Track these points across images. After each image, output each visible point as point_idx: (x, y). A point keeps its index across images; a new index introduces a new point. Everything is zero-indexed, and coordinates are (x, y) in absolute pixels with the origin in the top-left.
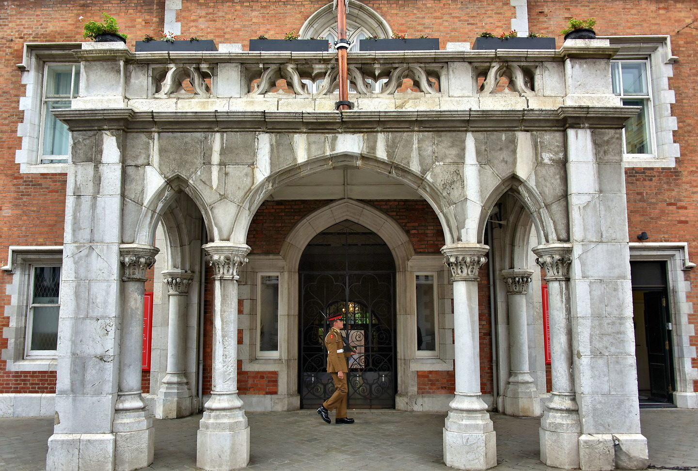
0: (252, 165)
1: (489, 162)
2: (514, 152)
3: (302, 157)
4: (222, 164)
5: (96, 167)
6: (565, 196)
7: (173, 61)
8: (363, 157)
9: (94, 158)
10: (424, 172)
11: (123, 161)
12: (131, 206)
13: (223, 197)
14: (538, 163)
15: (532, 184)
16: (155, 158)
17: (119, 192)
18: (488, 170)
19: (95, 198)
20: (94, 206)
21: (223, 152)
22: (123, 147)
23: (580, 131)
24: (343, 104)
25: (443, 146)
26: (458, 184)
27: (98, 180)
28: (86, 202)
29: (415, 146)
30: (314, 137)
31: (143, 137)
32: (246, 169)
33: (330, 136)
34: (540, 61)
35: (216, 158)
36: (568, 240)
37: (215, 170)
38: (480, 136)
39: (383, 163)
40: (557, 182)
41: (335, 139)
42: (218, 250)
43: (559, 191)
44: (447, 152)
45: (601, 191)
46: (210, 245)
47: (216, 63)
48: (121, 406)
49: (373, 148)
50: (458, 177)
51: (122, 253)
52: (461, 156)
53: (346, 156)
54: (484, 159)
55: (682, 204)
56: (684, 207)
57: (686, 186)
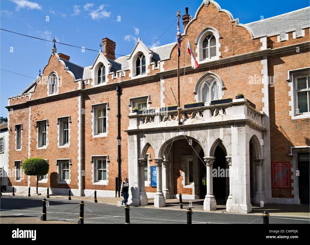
1: (213, 135)
2: (219, 132)
3: (172, 137)
4: (156, 140)
5: (133, 142)
7: (146, 116)
9: (132, 140)
10: (198, 139)
11: (137, 140)
12: (140, 150)
13: (157, 147)
14: (224, 134)
17: (137, 147)
19: (133, 149)
21: (156, 137)
22: (138, 137)
23: (234, 126)
26: (206, 141)
27: (133, 145)
29: (196, 132)
30: (174, 132)
31: (141, 134)
32: (161, 141)
36: (231, 155)
38: (211, 129)
39: (189, 137)
41: (178, 132)
44: (203, 133)
46: (155, 158)
48: (140, 193)
49: (187, 134)
51: (138, 160)
52: (206, 134)
53: (180, 136)
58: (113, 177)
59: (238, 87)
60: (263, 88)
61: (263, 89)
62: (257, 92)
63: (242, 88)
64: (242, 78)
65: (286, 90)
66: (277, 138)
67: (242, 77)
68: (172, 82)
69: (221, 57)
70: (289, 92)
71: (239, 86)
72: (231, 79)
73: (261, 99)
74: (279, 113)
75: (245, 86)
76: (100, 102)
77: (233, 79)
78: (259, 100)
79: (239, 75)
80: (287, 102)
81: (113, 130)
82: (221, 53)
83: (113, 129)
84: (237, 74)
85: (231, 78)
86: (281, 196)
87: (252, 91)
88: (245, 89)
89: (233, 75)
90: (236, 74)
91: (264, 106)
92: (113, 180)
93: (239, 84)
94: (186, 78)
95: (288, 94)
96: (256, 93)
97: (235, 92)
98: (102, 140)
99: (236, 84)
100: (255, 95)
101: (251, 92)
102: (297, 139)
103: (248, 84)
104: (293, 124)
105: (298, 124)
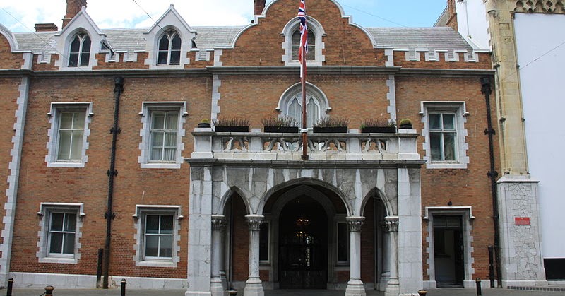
0: (266, 182)
1: (366, 182)
2: (376, 177)
3: (287, 179)
4: (253, 181)
5: (201, 182)
6: (397, 196)
7: (232, 136)
8: (312, 179)
9: (201, 178)
10: (338, 186)
11: (212, 180)
12: (215, 199)
13: (254, 196)
14: (387, 183)
15: (383, 191)
16: (225, 178)
17: (211, 193)
18: (365, 185)
19: (201, 195)
20: (201, 198)
21: (254, 176)
22: (213, 174)
23: (403, 170)
24: (305, 156)
25: (346, 175)
26: (353, 191)
27: (202, 188)
28: (198, 196)
29: (335, 175)
30: (292, 170)
31: (220, 170)
32: (263, 184)
33: (299, 170)
34: (388, 138)
35: (251, 179)
36: (397, 215)
37: (250, 184)
38: (363, 170)
39: (321, 181)
40: (394, 190)
41: (301, 171)
42: (252, 218)
43: (395, 195)
44: (348, 177)
45: (411, 194)
46: (248, 216)
47: (250, 138)
48: (213, 281)
49: (317, 175)
50: (353, 188)
51: (213, 218)
52: (355, 179)
53: (305, 178)
55: (470, 187)
56: (471, 189)
57: (472, 178)
58: (91, 248)
59: (353, 112)
60: (389, 119)
64: (358, 100)
65: (418, 127)
67: (359, 98)
68: (235, 87)
69: (325, 63)
70: (423, 130)
72: (341, 98)
75: (363, 112)
76: (73, 100)
77: (345, 98)
79: (354, 95)
81: (99, 157)
82: (326, 57)
83: (99, 155)
89: (345, 93)
90: (350, 92)
92: (91, 254)
93: (353, 108)
95: (422, 133)
98: (71, 173)
99: (349, 107)
102: (435, 196)
103: (367, 110)
104: (428, 175)
105: (435, 175)
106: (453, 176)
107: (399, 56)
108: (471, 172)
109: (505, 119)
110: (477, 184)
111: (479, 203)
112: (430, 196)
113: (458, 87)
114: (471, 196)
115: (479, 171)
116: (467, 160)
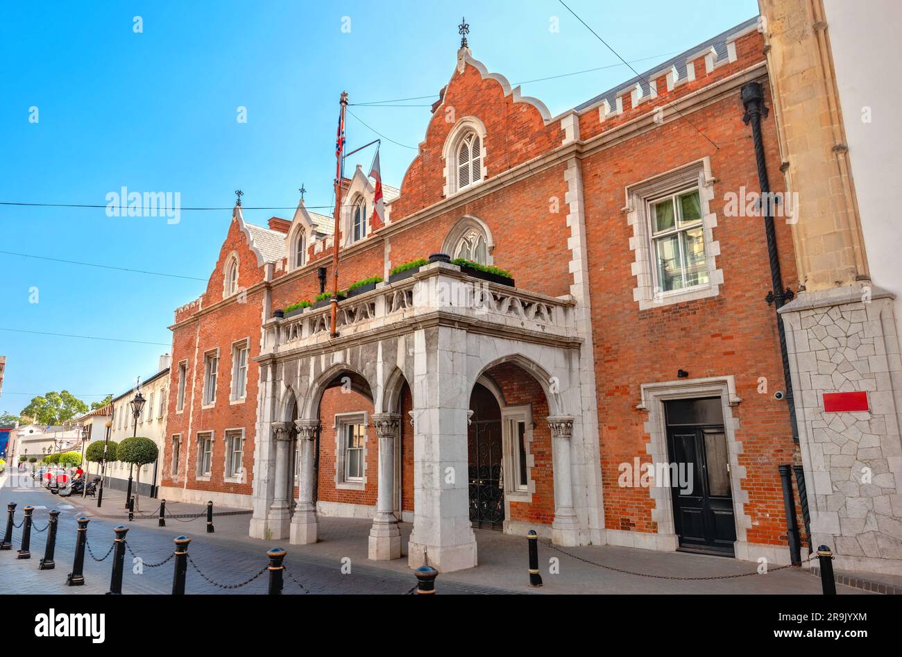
0: (309, 375)
2: (396, 351)
3: (323, 368)
5: (266, 384)
7: (291, 323)
8: (343, 364)
9: (265, 379)
10: (362, 370)
11: (273, 379)
13: (301, 393)
14: (406, 357)
15: (404, 371)
16: (283, 376)
17: (270, 396)
18: (386, 365)
21: (301, 369)
22: (273, 372)
24: (335, 335)
27: (266, 390)
30: (327, 356)
31: (279, 365)
32: (307, 378)
33: (332, 354)
34: (413, 284)
35: (299, 373)
37: (299, 379)
38: (384, 342)
44: (371, 356)
47: (303, 321)
50: (374, 372)
52: (376, 358)
54: (385, 360)
55: (729, 333)
56: (731, 338)
57: (731, 314)
60: (570, 236)
61: (569, 240)
62: (558, 248)
63: (528, 244)
64: (527, 220)
65: (623, 235)
66: (608, 361)
67: (527, 217)
69: (486, 177)
70: (632, 239)
71: (520, 239)
72: (507, 225)
73: (568, 264)
74: (611, 295)
77: (511, 223)
78: (563, 268)
79: (522, 214)
80: (628, 265)
82: (487, 169)
84: (517, 213)
85: (506, 222)
86: (626, 525)
87: (549, 248)
88: (532, 245)
89: (510, 215)
91: (573, 280)
93: (521, 236)
94: (426, 235)
95: (628, 247)
96: (555, 252)
97: (514, 254)
99: (517, 235)
100: (553, 256)
101: (544, 249)
102: (656, 362)
103: (539, 232)
104: (642, 322)
105: (655, 320)
106: (691, 317)
107: (588, 120)
108: (730, 299)
109: (787, 164)
110: (743, 324)
111: (751, 366)
112: (648, 363)
113: (693, 132)
114: (733, 353)
115: (748, 295)
116: (719, 276)
